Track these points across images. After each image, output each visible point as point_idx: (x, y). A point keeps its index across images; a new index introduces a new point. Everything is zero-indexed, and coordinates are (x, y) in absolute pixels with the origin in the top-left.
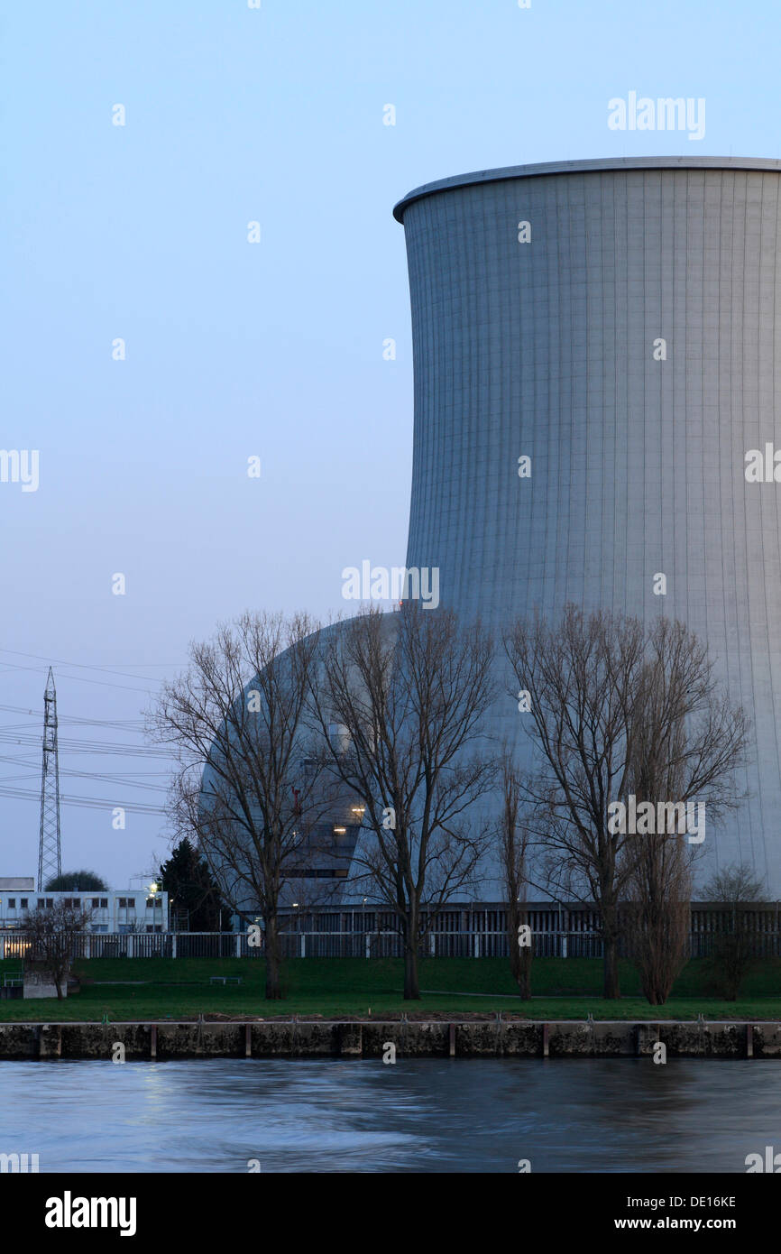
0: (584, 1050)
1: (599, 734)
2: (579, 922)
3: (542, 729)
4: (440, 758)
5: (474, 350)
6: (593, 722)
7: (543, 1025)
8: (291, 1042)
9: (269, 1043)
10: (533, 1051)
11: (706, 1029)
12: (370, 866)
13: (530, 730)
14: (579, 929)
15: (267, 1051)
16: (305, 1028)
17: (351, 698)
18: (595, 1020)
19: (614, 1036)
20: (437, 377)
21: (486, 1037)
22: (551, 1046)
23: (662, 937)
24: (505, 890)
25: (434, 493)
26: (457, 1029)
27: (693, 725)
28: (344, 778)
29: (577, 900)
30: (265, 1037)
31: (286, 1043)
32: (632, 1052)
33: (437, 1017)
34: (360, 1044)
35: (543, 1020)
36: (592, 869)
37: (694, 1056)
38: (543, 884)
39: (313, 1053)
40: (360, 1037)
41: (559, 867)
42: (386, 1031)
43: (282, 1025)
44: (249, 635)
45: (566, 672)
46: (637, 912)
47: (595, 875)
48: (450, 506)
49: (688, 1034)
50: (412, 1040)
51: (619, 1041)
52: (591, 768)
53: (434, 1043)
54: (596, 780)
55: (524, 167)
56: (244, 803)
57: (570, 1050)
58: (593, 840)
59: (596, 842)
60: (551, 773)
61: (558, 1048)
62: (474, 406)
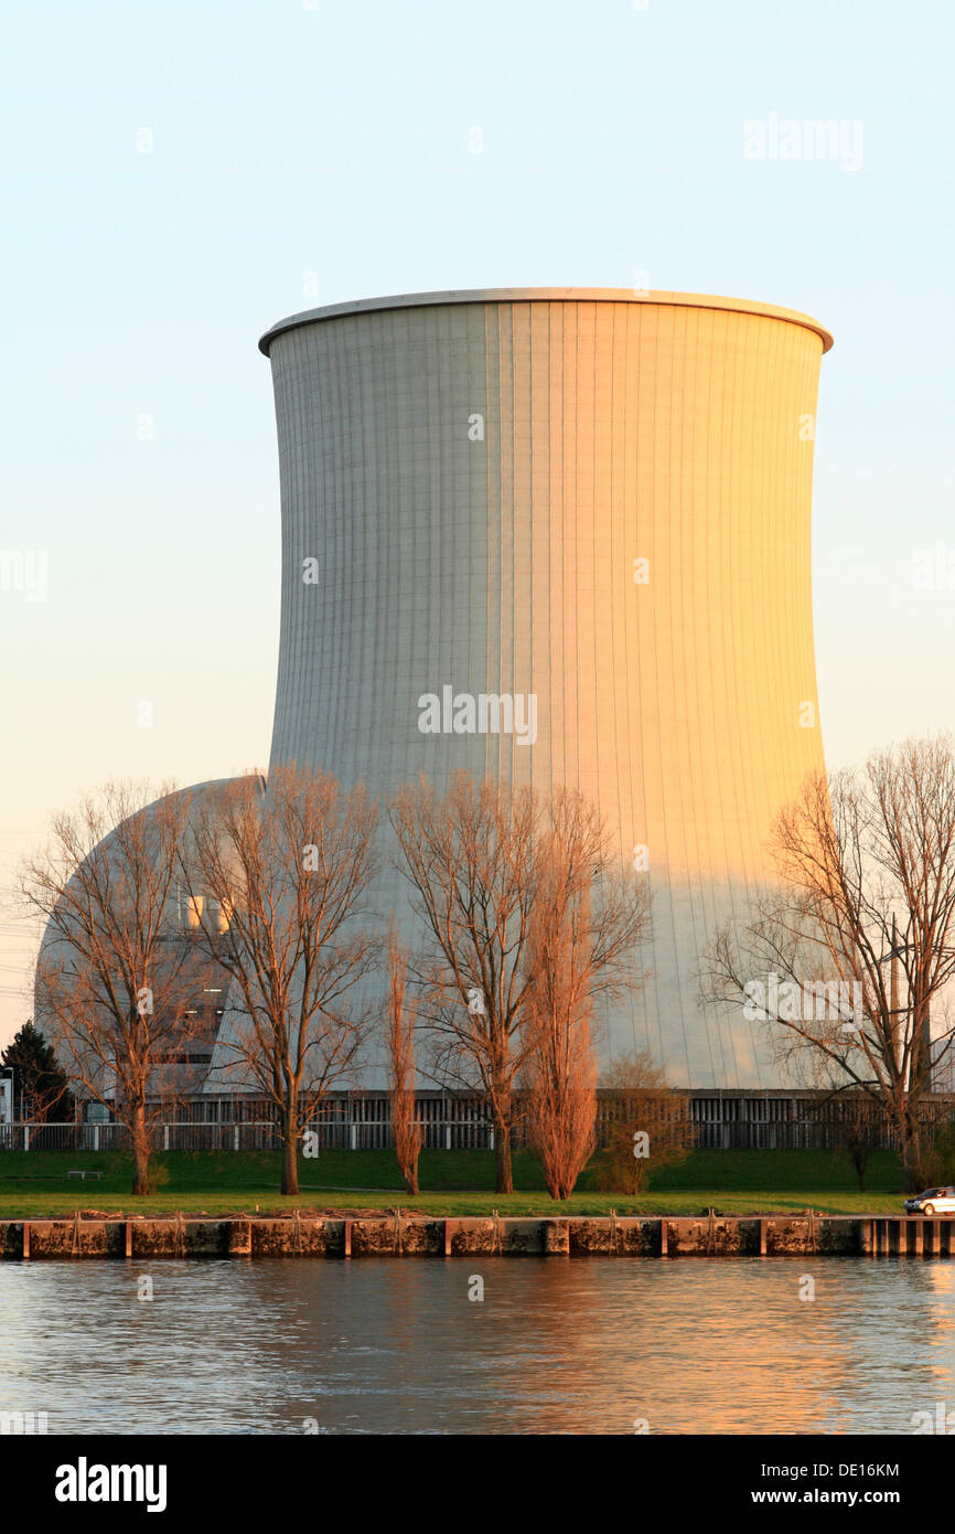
0: (488, 1248)
1: (490, 910)
2: (469, 1111)
3: (430, 904)
4: (319, 936)
5: (348, 496)
6: (483, 897)
7: (444, 1222)
8: (174, 1240)
9: (151, 1242)
10: (433, 1250)
11: (618, 1225)
12: (246, 1052)
13: (417, 905)
14: (469, 1118)
15: (149, 1251)
16: (189, 1226)
17: (224, 870)
18: (500, 1216)
19: (521, 1233)
20: (307, 524)
21: (384, 1236)
22: (453, 1244)
23: (565, 1128)
24: (391, 1078)
25: (304, 650)
26: (353, 1227)
27: (593, 900)
28: (216, 957)
29: (466, 1088)
30: (146, 1236)
31: (170, 1243)
32: (539, 1250)
33: (330, 1213)
34: (249, 1243)
35: (443, 1216)
36: (482, 1056)
37: (604, 1254)
38: (430, 1070)
39: (199, 1253)
40: (249, 1236)
41: (447, 1053)
42: (277, 1230)
43: (165, 1224)
44: (114, 803)
45: (455, 843)
46: (540, 1100)
47: (486, 1062)
48: (322, 663)
49: (599, 1231)
50: (304, 1238)
51: (525, 1239)
52: (481, 946)
53: (328, 1241)
54: (486, 958)
55: (402, 297)
56: (108, 985)
57: (473, 1249)
58: (485, 1023)
59: (488, 1025)
60: (440, 953)
61: (461, 1247)
62: (348, 554)
